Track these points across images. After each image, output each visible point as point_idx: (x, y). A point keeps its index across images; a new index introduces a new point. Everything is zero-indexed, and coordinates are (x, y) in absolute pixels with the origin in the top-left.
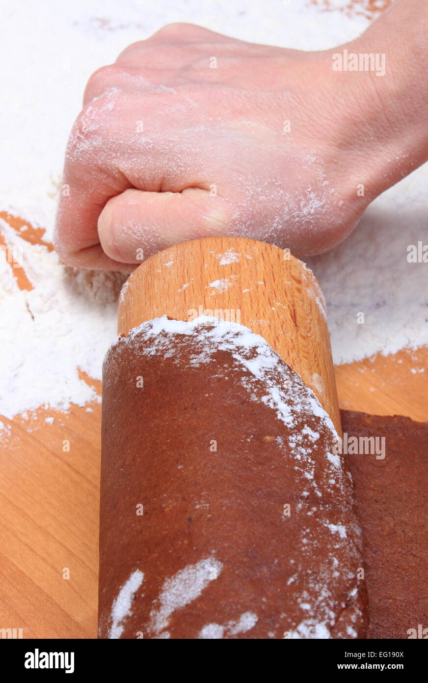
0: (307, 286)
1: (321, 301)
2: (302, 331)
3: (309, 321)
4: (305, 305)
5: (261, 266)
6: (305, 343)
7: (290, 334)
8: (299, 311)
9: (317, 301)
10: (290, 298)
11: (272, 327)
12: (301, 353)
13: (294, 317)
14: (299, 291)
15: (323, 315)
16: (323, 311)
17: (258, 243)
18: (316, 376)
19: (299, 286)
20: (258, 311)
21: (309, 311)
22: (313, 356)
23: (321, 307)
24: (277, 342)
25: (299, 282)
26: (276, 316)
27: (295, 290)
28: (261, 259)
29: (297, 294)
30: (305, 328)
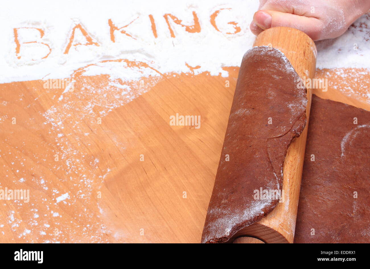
0: (311, 46)
1: (315, 52)
2: (306, 58)
3: (309, 56)
4: (309, 51)
5: (298, 37)
6: (306, 61)
7: (302, 57)
8: (306, 52)
9: (314, 51)
10: (304, 48)
11: (297, 54)
12: (304, 63)
13: (304, 53)
14: (308, 47)
15: (315, 56)
16: (315, 55)
17: (298, 30)
18: (307, 71)
19: (308, 45)
20: (293, 49)
21: (310, 53)
22: (307, 65)
23: (315, 53)
24: (297, 59)
25: (309, 44)
26: (299, 51)
27: (307, 46)
28: (298, 35)
29: (307, 47)
30: (307, 57)
